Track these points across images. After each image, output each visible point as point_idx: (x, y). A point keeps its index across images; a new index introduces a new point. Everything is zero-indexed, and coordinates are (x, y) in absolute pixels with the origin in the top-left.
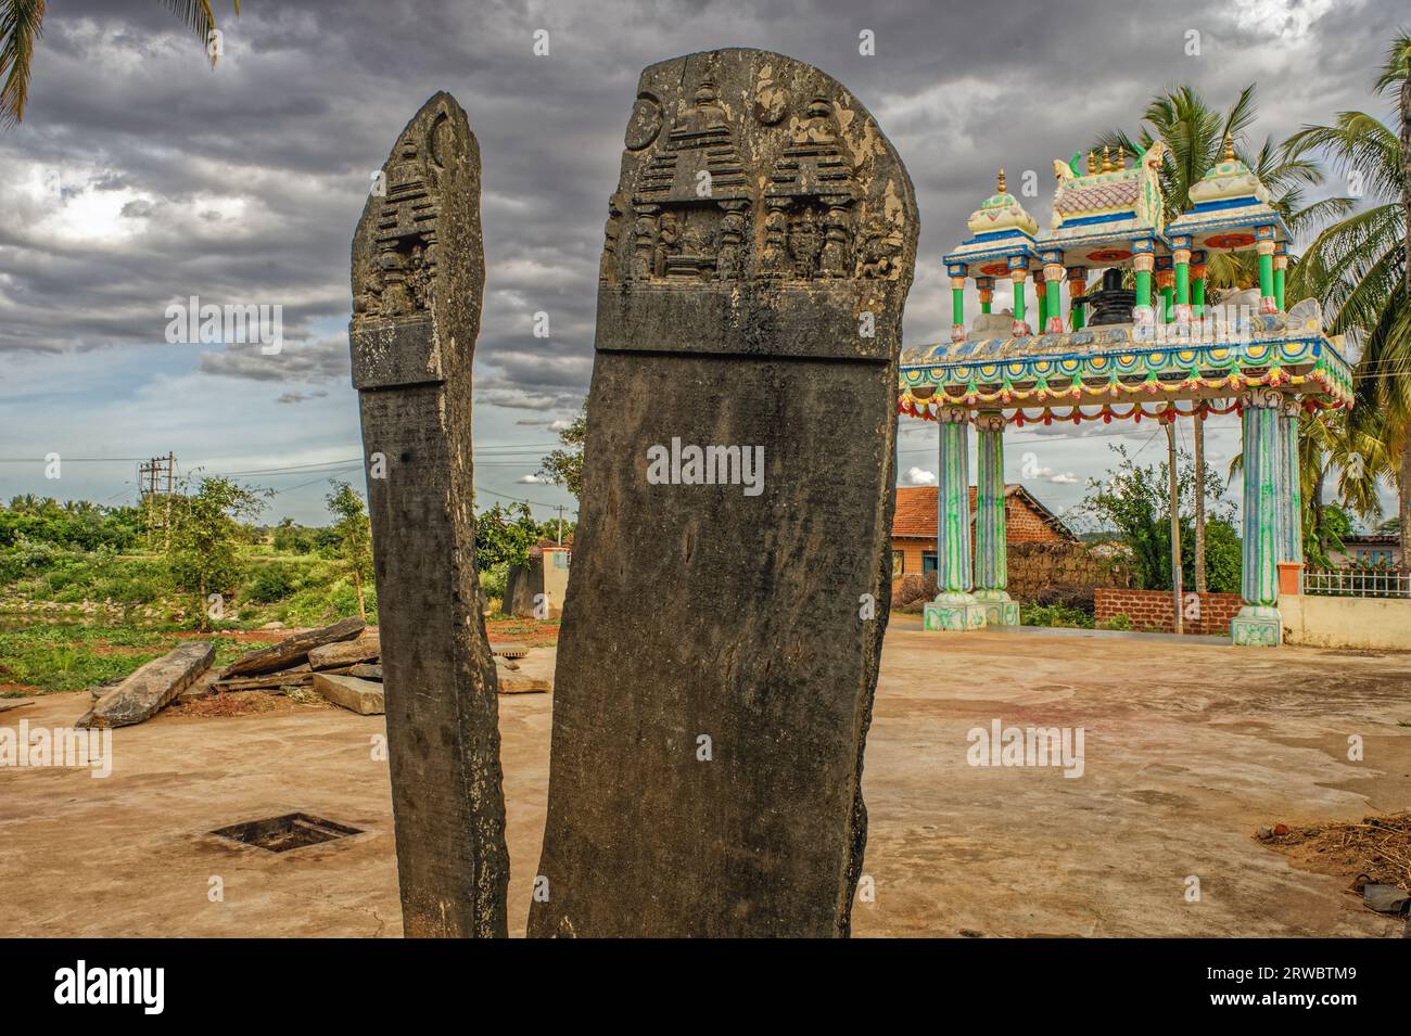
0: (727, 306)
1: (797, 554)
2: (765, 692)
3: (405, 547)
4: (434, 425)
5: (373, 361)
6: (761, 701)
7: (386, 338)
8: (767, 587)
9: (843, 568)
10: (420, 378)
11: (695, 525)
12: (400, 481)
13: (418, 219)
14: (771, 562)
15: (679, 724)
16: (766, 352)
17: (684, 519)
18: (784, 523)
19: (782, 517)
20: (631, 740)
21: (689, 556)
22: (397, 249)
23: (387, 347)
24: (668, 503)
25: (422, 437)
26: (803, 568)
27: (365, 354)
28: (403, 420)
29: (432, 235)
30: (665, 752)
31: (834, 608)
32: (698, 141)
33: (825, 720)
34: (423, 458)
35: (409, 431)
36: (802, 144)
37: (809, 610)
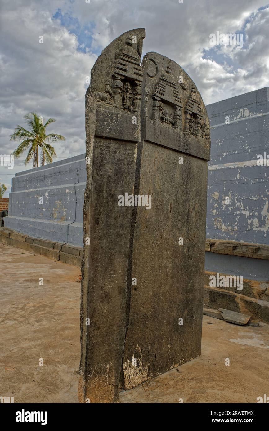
0: (180, 138)
1: (194, 209)
2: (189, 248)
3: (111, 210)
4: (131, 159)
5: (108, 125)
6: (188, 251)
7: (117, 117)
8: (188, 219)
9: (202, 212)
10: (131, 139)
11: (172, 201)
12: (112, 181)
13: (135, 73)
14: (188, 212)
15: (169, 263)
16: (188, 153)
17: (169, 199)
18: (191, 201)
19: (190, 199)
20: (157, 273)
21: (171, 211)
22: (122, 81)
23: (117, 121)
24: (165, 194)
25: (125, 163)
26: (195, 213)
27: (105, 121)
28: (117, 155)
29: (140, 83)
30: (167, 273)
31: (201, 223)
32: (170, 84)
33: (200, 253)
34: (124, 172)
35: (119, 160)
36: (193, 99)
37: (196, 224)
